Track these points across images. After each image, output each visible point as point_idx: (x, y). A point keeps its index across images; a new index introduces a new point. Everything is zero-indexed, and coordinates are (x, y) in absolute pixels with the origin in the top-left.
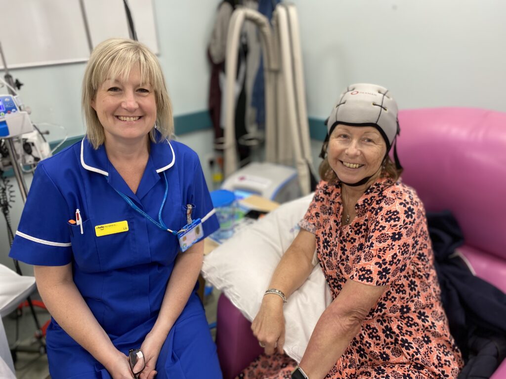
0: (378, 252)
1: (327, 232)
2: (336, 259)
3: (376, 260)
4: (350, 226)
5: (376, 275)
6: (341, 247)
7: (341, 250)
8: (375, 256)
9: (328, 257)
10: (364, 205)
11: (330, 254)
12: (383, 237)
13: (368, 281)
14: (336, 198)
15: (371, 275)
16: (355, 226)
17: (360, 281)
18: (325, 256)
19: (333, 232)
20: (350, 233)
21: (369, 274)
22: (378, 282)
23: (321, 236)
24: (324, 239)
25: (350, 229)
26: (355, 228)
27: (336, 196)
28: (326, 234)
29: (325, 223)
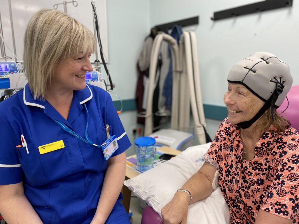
0: (290, 190)
1: (229, 164)
2: (237, 185)
3: (289, 196)
4: (250, 162)
5: (291, 210)
6: (243, 177)
7: (242, 179)
8: (288, 193)
9: (229, 183)
10: (262, 147)
11: (231, 181)
12: (293, 176)
13: (284, 215)
14: (236, 137)
15: (287, 209)
16: (254, 163)
17: (277, 214)
18: (227, 183)
19: (234, 163)
20: (248, 167)
21: (285, 208)
22: (292, 215)
23: (223, 166)
24: (226, 169)
25: (249, 164)
26: (253, 165)
27: (236, 136)
28: (228, 165)
29: (227, 157)
